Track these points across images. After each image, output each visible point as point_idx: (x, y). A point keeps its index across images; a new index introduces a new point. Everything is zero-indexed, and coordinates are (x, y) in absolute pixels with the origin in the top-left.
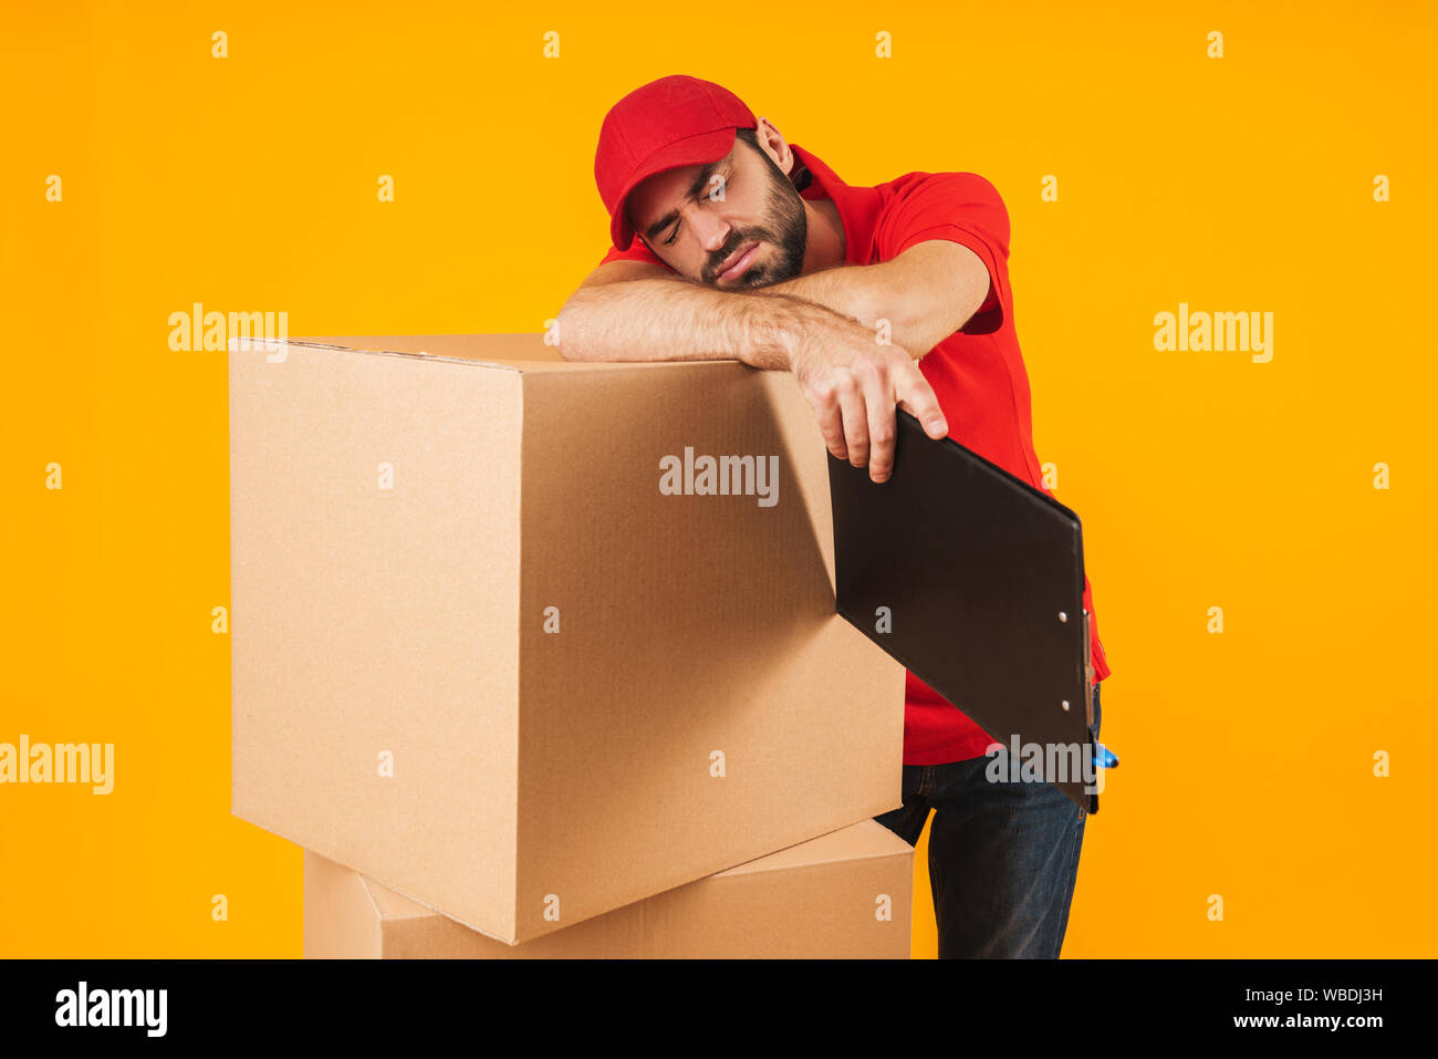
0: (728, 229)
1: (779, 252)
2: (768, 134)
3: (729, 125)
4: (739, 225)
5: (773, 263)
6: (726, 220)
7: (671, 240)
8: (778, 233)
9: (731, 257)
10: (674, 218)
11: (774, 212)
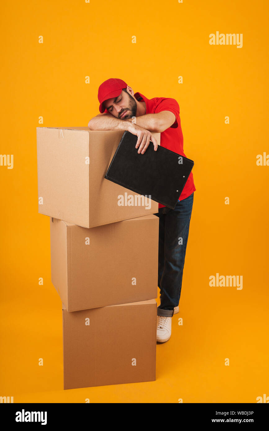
0: (121, 108)
1: (131, 112)
2: (129, 89)
3: (121, 88)
4: (124, 108)
5: (130, 114)
6: (121, 107)
7: (112, 110)
8: (131, 108)
9: (122, 114)
10: (112, 106)
11: (130, 105)
